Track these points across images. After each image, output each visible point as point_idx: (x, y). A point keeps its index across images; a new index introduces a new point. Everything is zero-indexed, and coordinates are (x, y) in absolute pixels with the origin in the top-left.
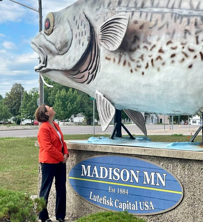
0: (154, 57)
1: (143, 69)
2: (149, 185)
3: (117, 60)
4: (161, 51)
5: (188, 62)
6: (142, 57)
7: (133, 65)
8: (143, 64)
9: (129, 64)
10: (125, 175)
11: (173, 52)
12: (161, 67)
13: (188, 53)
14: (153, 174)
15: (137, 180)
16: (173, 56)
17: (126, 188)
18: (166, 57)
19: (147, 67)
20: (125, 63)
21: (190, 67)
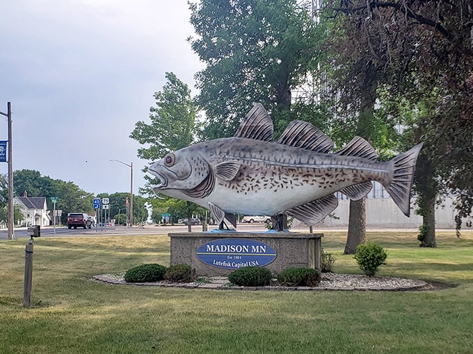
0: (254, 185)
1: (246, 191)
2: (255, 253)
3: (228, 185)
4: (258, 182)
5: (274, 188)
6: (245, 185)
7: (239, 189)
8: (246, 188)
9: (237, 188)
10: (239, 248)
11: (266, 183)
12: (258, 191)
13: (275, 184)
14: (258, 247)
15: (247, 250)
16: (265, 185)
17: (240, 256)
18: (261, 185)
19: (249, 190)
20: (233, 188)
21: (276, 191)
